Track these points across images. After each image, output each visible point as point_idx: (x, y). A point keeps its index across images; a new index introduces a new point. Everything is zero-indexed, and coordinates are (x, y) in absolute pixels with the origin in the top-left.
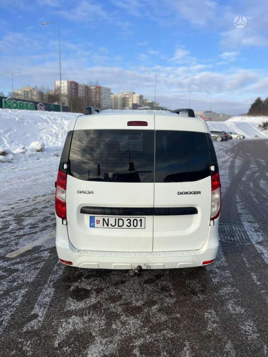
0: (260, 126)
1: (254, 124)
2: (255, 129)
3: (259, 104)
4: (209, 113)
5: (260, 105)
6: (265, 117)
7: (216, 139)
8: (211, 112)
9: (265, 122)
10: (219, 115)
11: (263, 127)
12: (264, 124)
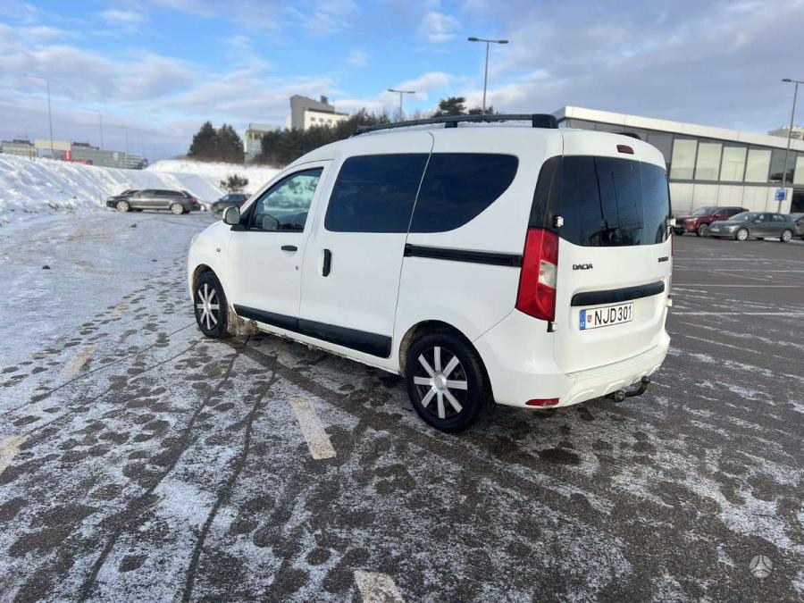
0: (223, 183)
1: (211, 179)
2: (215, 188)
3: (210, 136)
4: (84, 148)
5: (213, 138)
6: (229, 164)
7: (170, 209)
8: (87, 145)
9: (233, 176)
10: (111, 153)
11: (229, 186)
12: (231, 179)
